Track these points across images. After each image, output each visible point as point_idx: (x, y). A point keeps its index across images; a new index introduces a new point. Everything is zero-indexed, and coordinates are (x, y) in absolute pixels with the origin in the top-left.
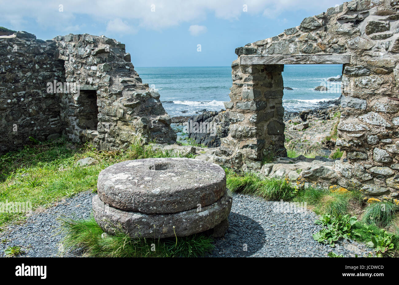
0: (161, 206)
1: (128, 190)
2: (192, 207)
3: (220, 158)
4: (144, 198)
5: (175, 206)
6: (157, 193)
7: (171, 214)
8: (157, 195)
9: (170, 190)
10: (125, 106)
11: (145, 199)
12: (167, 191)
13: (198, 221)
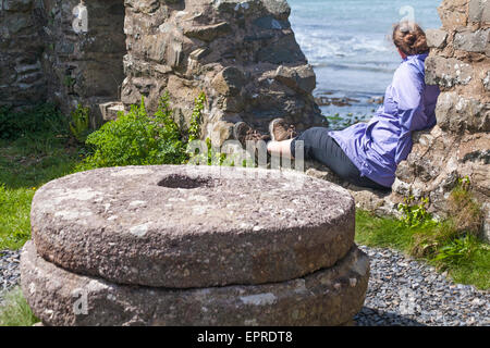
0: (150, 266)
1: (79, 222)
2: (231, 281)
3: (407, 186)
4: (111, 244)
5: (182, 272)
6: (141, 235)
7: (175, 289)
8: (141, 240)
9: (172, 230)
10: (188, 35)
11: (113, 247)
12: (164, 233)
13: (239, 316)
